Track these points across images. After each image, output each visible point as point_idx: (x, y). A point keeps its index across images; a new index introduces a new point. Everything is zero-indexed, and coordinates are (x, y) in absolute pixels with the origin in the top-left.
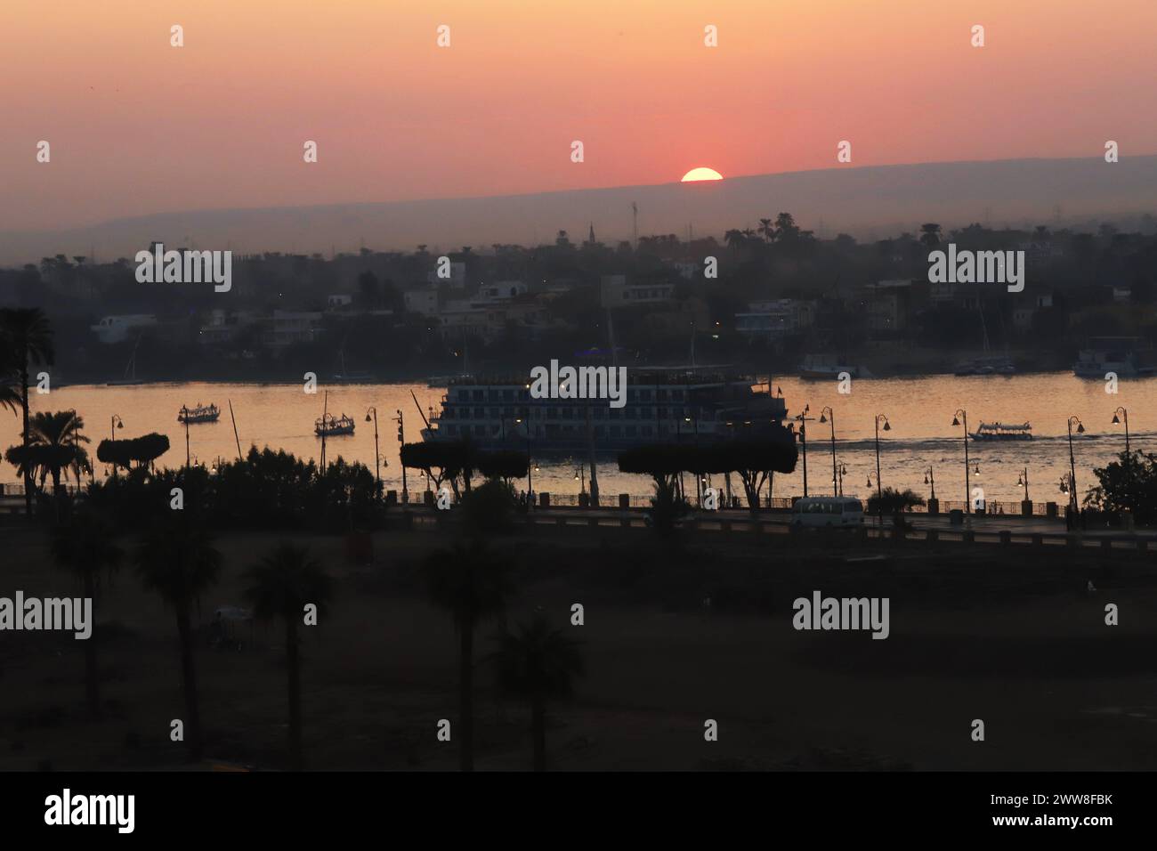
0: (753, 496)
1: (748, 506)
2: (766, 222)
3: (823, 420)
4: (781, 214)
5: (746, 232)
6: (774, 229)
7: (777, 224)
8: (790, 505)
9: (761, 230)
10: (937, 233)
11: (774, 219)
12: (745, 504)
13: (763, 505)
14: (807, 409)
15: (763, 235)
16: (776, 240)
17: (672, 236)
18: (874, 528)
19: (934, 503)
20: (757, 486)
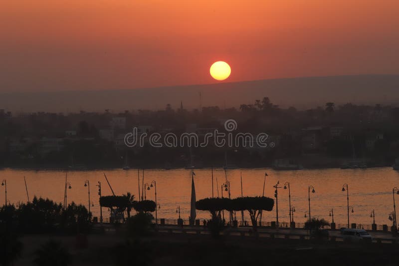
0: (254, 221)
1: (252, 225)
2: (258, 101)
3: (285, 188)
4: (265, 98)
5: (249, 105)
6: (262, 104)
7: (263, 102)
8: (270, 225)
9: (255, 105)
10: (332, 107)
11: (261, 100)
12: (251, 224)
13: (258, 225)
14: (278, 183)
15: (257, 107)
16: (262, 109)
17: (217, 107)
18: (307, 235)
19: (333, 225)
20: (256, 216)
